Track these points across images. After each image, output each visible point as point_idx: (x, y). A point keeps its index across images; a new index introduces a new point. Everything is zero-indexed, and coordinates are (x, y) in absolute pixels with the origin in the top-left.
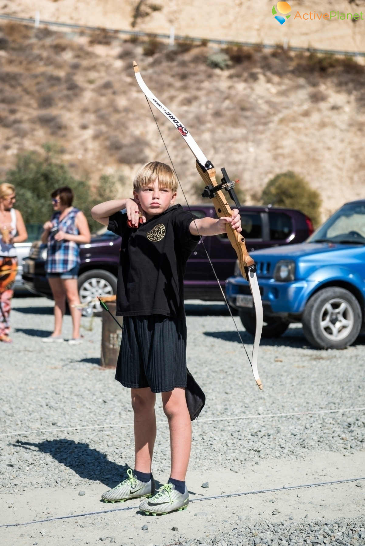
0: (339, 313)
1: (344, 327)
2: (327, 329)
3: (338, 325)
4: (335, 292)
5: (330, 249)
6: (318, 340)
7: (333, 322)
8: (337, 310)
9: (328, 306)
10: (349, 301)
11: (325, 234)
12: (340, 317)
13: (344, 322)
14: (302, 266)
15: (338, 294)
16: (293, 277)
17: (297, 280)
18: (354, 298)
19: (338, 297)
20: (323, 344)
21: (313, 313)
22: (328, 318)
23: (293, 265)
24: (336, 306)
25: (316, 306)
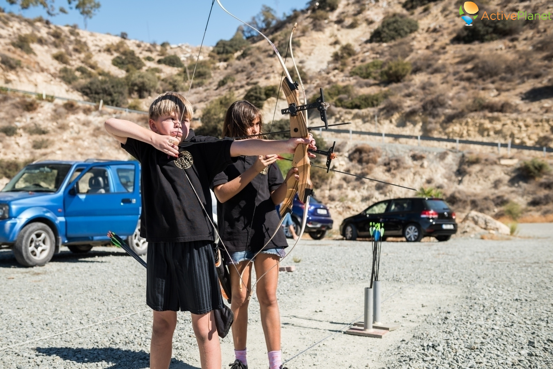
0: (40, 240)
1: (43, 250)
2: (33, 252)
3: (40, 249)
4: (38, 226)
5: (30, 196)
6: (28, 261)
7: (36, 247)
8: (39, 239)
9: (33, 236)
10: (47, 232)
11: (14, 187)
12: (42, 244)
13: (44, 247)
14: (14, 207)
15: (40, 227)
16: (7, 216)
17: (10, 218)
18: (50, 230)
19: (41, 229)
20: (31, 263)
21: (24, 242)
22: (33, 245)
23: (7, 207)
24: (38, 236)
25: (26, 236)
